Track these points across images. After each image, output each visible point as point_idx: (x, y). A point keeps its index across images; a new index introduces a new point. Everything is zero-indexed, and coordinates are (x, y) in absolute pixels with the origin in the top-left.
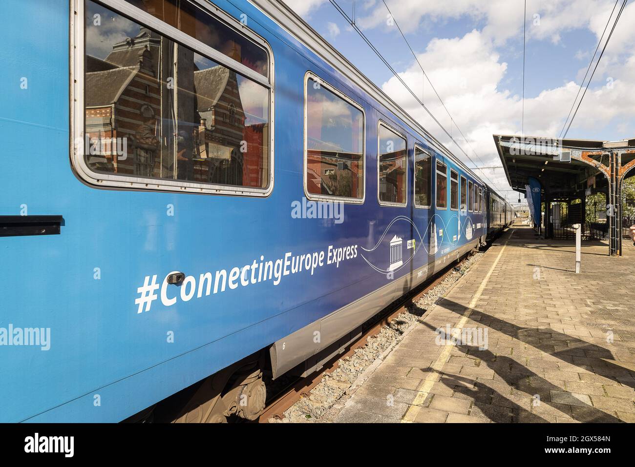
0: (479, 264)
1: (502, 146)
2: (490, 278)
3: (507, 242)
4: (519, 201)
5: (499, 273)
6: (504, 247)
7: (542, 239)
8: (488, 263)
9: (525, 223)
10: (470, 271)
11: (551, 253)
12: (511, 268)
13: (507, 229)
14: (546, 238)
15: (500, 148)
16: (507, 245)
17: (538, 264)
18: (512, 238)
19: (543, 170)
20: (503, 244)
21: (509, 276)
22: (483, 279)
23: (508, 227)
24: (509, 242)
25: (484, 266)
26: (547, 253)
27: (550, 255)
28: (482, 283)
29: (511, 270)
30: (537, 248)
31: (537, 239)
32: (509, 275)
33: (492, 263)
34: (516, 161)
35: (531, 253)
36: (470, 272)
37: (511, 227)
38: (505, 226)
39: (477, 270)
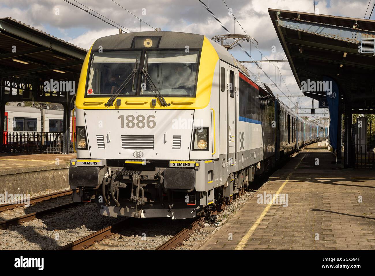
0: (243, 211)
1: (282, 28)
2: (253, 234)
3: (290, 174)
4: (313, 111)
5: (269, 225)
6: (285, 183)
7: (340, 169)
8: (258, 209)
9: (322, 144)
10: (226, 222)
11: (349, 190)
12: (287, 215)
13: (295, 154)
14: (346, 167)
15: (279, 29)
16: (291, 178)
17: (328, 209)
18: (299, 168)
19: (341, 66)
20: (284, 178)
21: (282, 229)
22: (243, 236)
23: (298, 151)
24: (293, 174)
25: (249, 214)
26: (343, 191)
27: (347, 193)
28: (240, 243)
29: (288, 218)
30: (331, 182)
31: (333, 169)
32: (283, 227)
33: (262, 208)
34: (304, 51)
35: (320, 190)
36: (227, 224)
37: (303, 150)
38: (295, 149)
39: (238, 222)
